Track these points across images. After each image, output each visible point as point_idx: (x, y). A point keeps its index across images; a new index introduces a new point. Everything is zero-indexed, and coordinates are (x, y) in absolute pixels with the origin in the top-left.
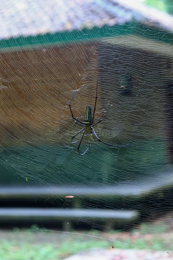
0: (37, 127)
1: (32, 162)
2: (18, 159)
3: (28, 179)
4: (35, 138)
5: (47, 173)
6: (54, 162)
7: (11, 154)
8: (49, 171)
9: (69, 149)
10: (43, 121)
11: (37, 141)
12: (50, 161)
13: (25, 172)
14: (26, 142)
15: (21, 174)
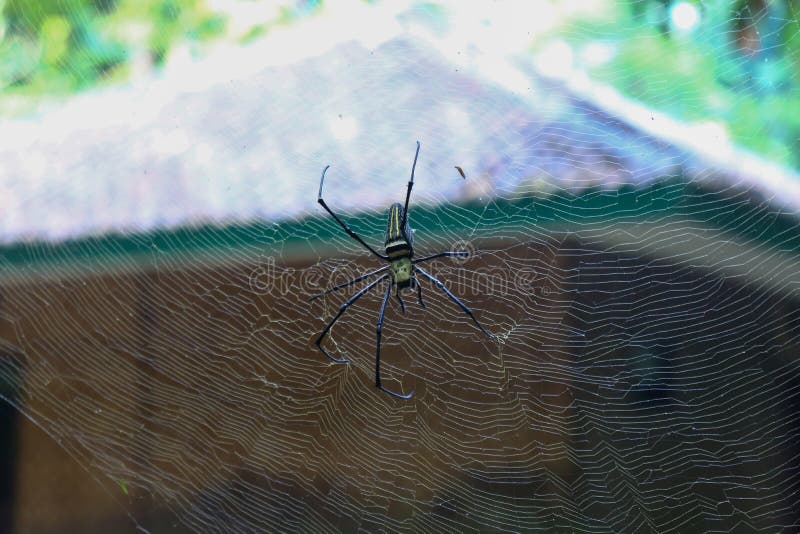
0: (169, 304)
1: (142, 426)
2: (98, 416)
3: (128, 487)
4: (160, 342)
5: (187, 466)
6: (214, 431)
7: (76, 395)
8: (197, 460)
9: (267, 388)
10: (193, 281)
11: (164, 353)
12: (200, 425)
13: (119, 462)
14: (129, 355)
15: (106, 470)
